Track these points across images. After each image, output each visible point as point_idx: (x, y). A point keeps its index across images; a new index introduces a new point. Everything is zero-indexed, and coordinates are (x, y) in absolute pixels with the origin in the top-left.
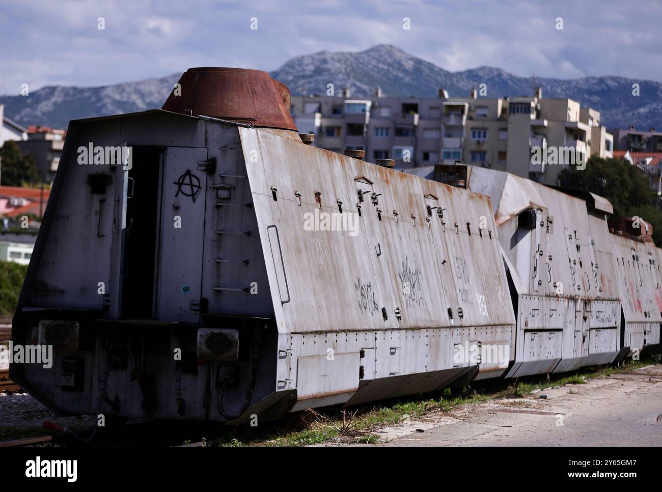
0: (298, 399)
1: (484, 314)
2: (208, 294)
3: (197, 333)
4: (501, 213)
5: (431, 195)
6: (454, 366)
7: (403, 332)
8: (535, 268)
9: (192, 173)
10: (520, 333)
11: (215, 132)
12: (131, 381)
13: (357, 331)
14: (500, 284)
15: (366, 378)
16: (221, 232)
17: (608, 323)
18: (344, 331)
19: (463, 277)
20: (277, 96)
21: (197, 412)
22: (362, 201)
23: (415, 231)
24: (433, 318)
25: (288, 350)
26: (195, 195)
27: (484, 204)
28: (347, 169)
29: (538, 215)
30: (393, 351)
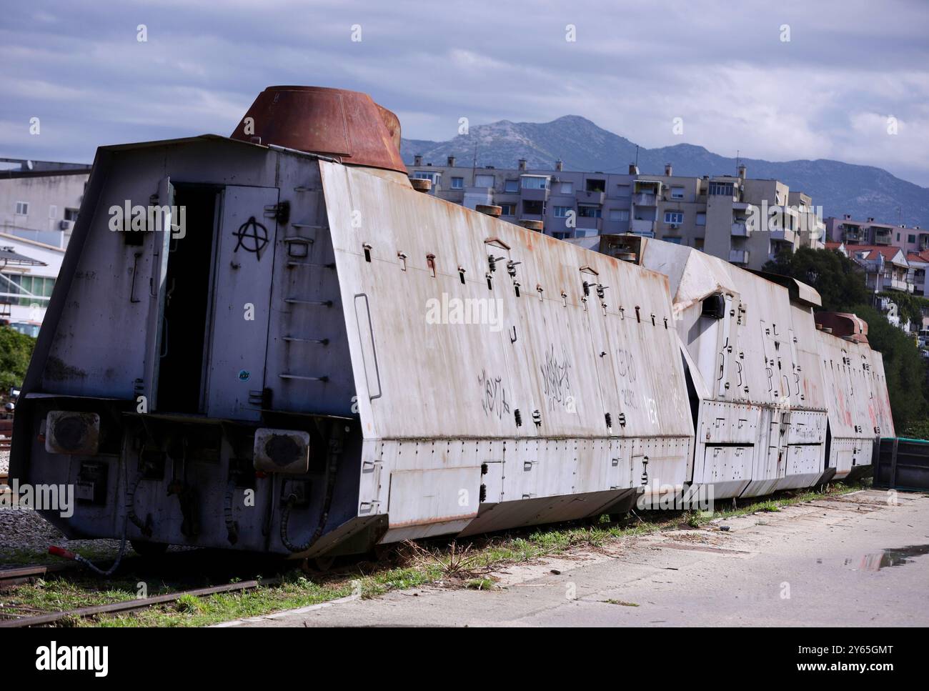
0: (390, 527)
1: (653, 422)
2: (274, 383)
3: (254, 435)
4: (682, 297)
5: (589, 268)
6: (611, 488)
7: (543, 442)
8: (722, 367)
9: (258, 221)
10: (701, 447)
11: (290, 167)
12: (168, 495)
13: (478, 439)
14: (676, 385)
15: (488, 500)
16: (292, 301)
17: (810, 438)
18: (458, 438)
19: (627, 374)
20: (381, 127)
21: (254, 540)
22: (494, 271)
23: (566, 313)
24: (585, 426)
25: (376, 461)
26: (260, 251)
27: (659, 284)
28: (474, 228)
29: (726, 302)
30: (528, 466)
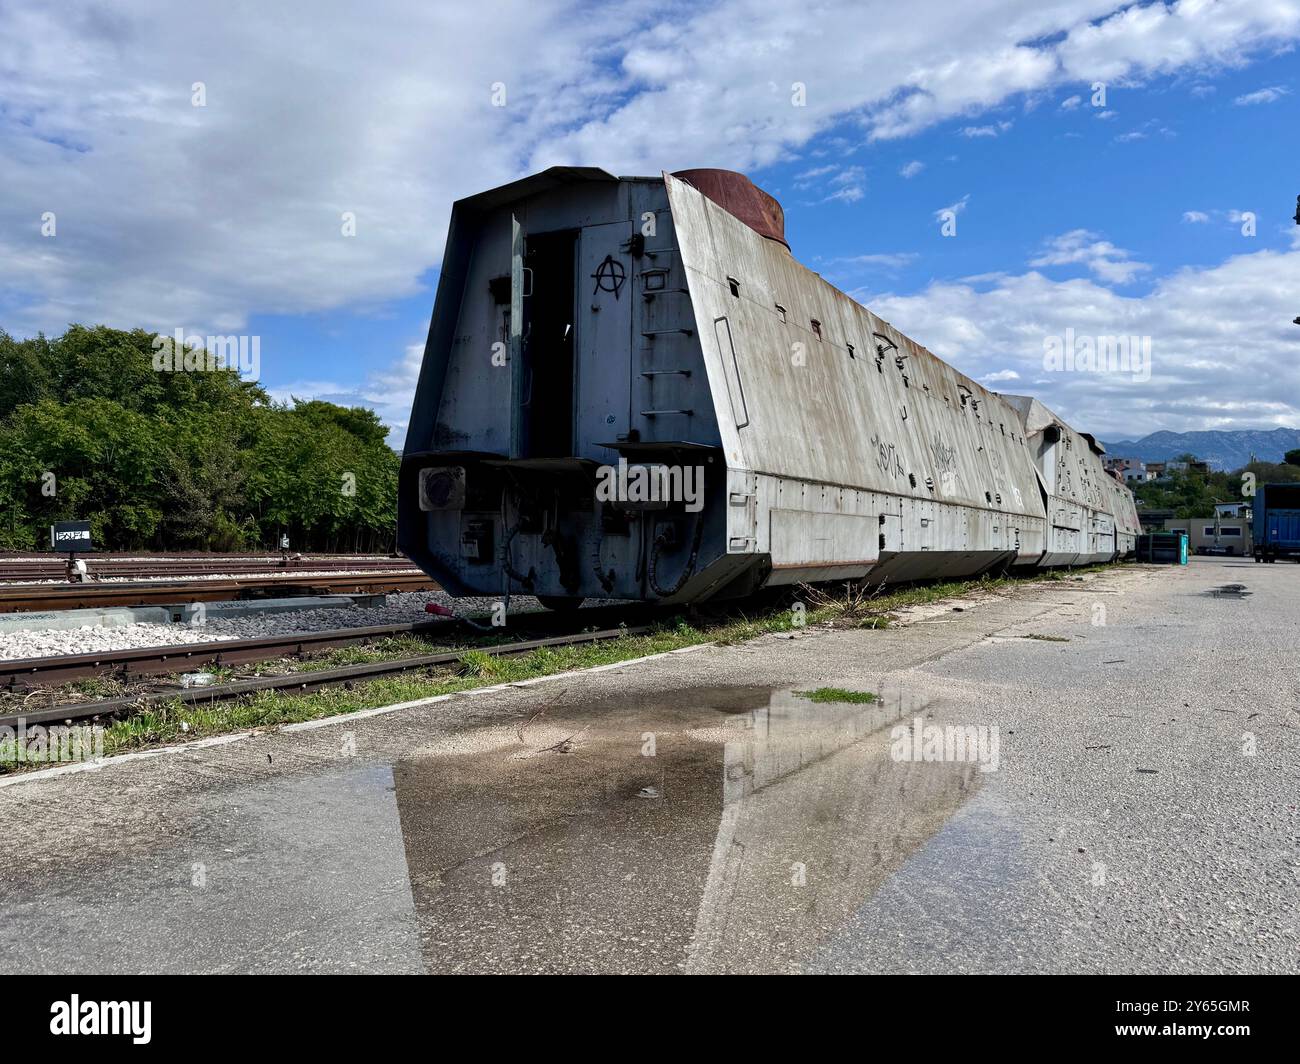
0: (774, 568)
1: (1019, 503)
2: (640, 424)
4: (1030, 428)
5: (964, 385)
6: (994, 549)
7: (936, 504)
8: (1059, 476)
9: (614, 258)
10: (1050, 527)
11: (642, 196)
12: (545, 547)
13: (873, 492)
14: (1031, 484)
15: (888, 548)
17: (1107, 531)
18: (852, 487)
19: (999, 468)
22: (883, 359)
23: (949, 413)
24: (970, 498)
25: (748, 495)
26: (619, 290)
28: (862, 318)
29: (1060, 431)
30: (924, 523)
